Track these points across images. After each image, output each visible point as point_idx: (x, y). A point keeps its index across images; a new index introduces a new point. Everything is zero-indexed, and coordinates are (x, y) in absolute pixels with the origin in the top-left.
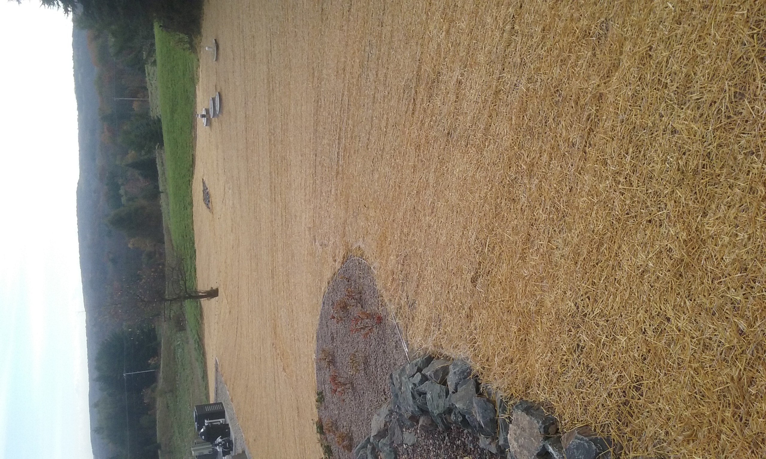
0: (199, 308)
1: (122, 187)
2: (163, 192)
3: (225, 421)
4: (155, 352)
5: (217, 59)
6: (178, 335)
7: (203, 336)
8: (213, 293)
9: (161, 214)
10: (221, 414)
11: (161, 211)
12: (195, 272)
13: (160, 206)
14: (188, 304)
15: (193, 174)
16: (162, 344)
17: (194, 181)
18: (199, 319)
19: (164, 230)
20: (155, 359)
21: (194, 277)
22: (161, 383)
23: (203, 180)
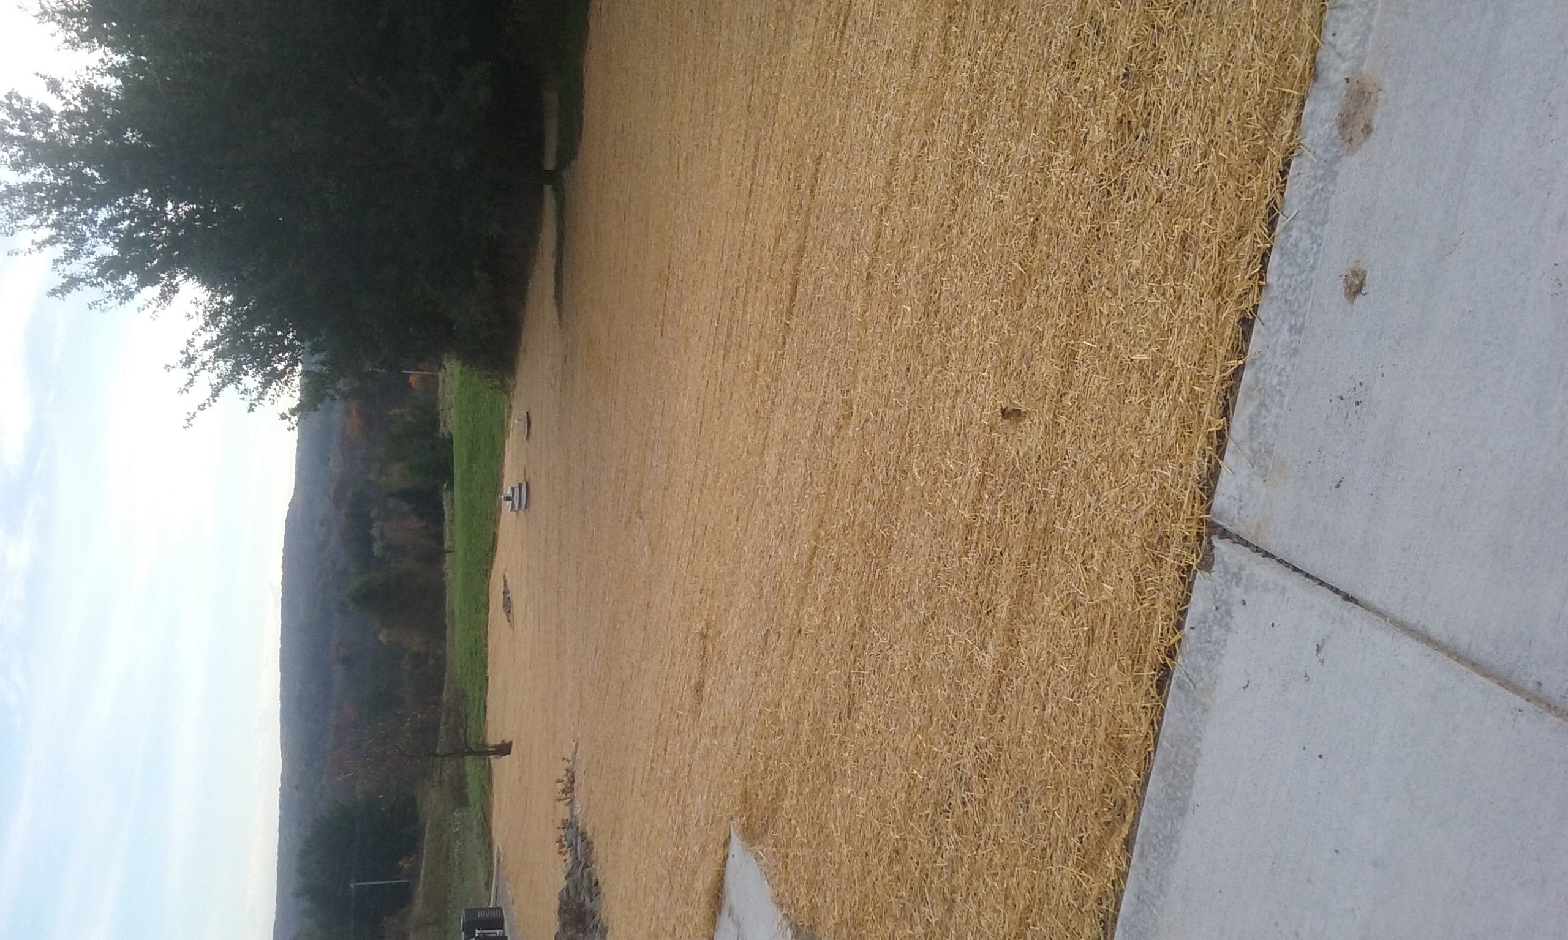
0: (487, 770)
1: (377, 523)
2: (450, 552)
3: (504, 933)
4: (411, 845)
5: (527, 438)
6: (457, 814)
7: (491, 815)
8: (504, 749)
9: (444, 588)
10: (499, 923)
11: (444, 582)
12: (485, 711)
13: (443, 575)
14: (471, 765)
15: (492, 561)
16: (427, 831)
17: (493, 572)
18: (486, 786)
19: (447, 618)
20: (412, 859)
21: (482, 720)
22: (418, 907)
23: (504, 576)
